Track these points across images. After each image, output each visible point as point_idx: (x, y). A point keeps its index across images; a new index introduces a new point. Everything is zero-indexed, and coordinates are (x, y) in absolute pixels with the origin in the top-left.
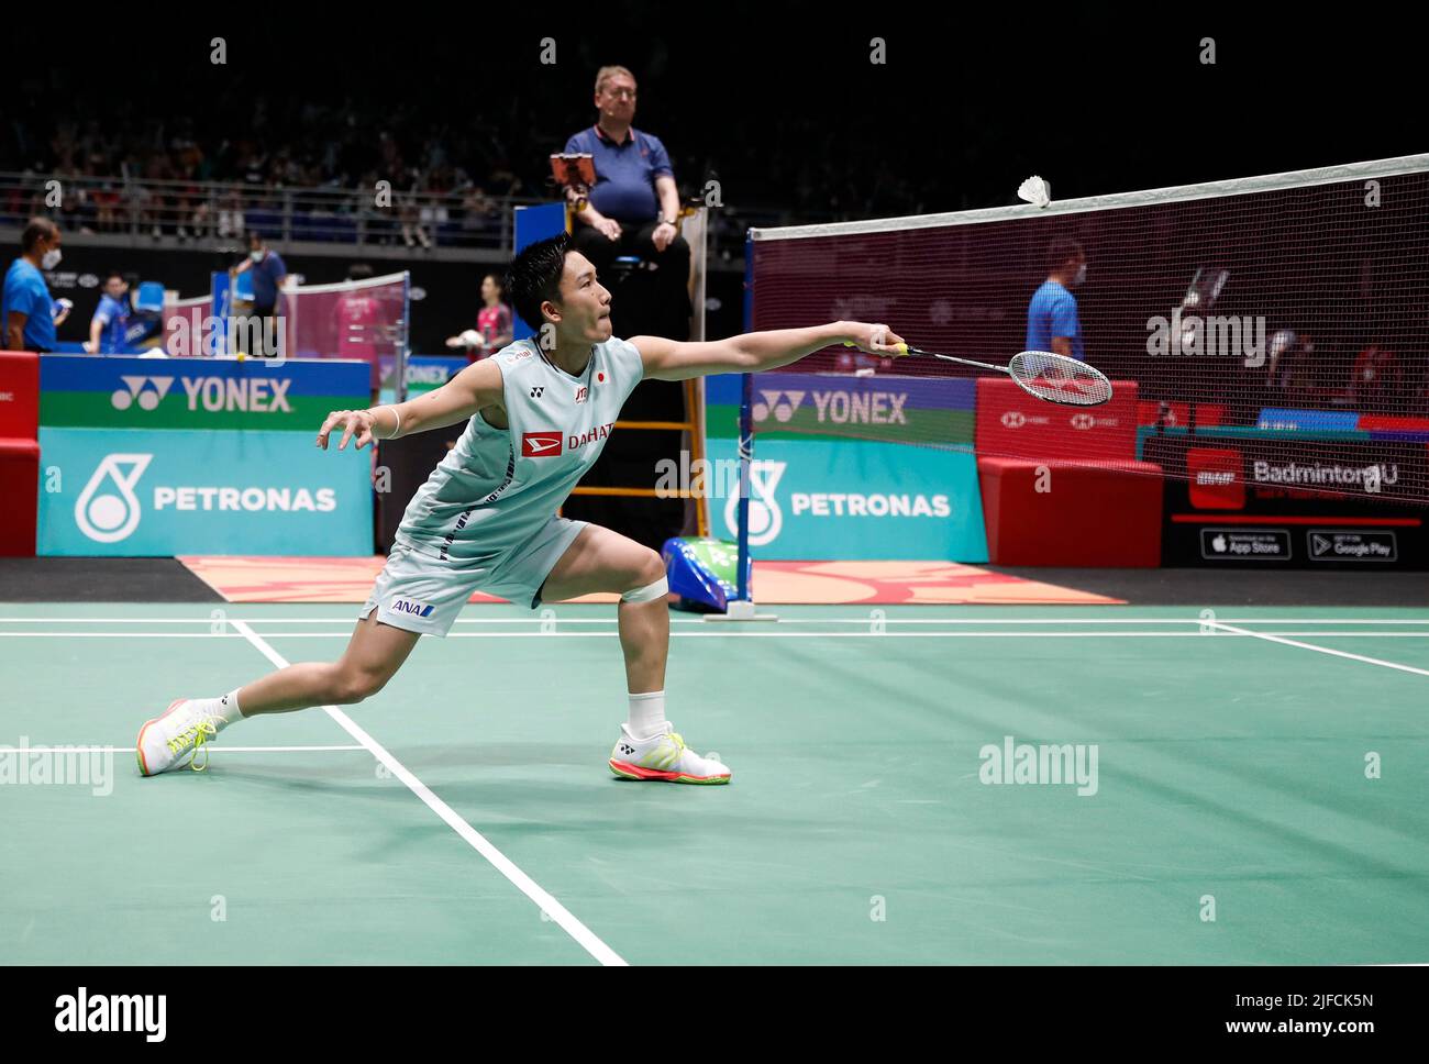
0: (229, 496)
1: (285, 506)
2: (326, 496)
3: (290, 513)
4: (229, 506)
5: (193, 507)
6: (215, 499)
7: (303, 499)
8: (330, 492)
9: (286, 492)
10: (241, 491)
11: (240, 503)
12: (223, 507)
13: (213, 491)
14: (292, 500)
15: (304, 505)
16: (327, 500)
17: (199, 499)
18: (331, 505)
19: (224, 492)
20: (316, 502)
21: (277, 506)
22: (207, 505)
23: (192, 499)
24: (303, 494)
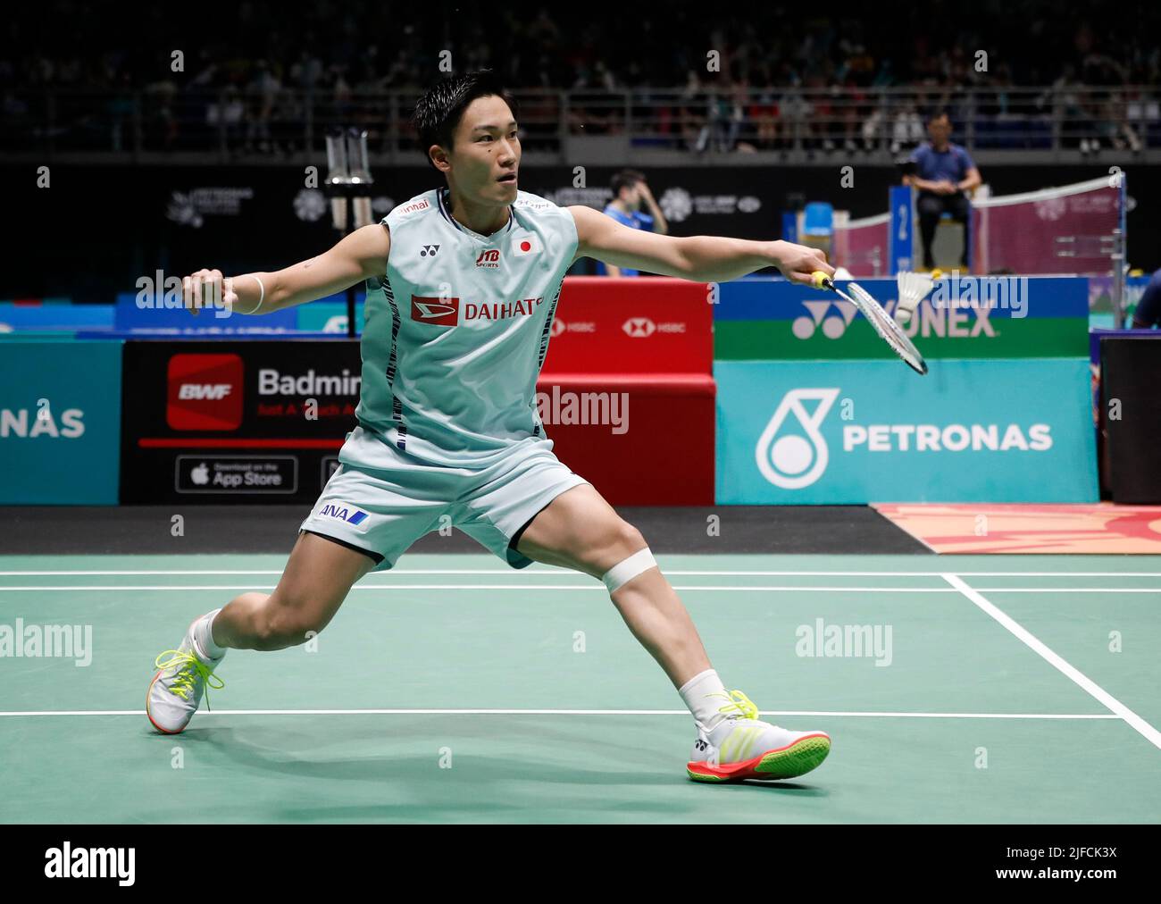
0: (928, 435)
1: (992, 444)
2: (1041, 433)
3: (999, 452)
4: (928, 446)
5: (887, 447)
6: (912, 438)
7: (1014, 438)
8: (1046, 429)
9: (993, 429)
10: (942, 429)
11: (940, 442)
12: (921, 446)
13: (910, 429)
14: (1001, 439)
15: (1014, 443)
16: (1041, 437)
17: (894, 439)
18: (1047, 443)
19: (922, 430)
20: (1028, 439)
21: (983, 444)
22: (904, 445)
23: (886, 438)
24: (1013, 430)
